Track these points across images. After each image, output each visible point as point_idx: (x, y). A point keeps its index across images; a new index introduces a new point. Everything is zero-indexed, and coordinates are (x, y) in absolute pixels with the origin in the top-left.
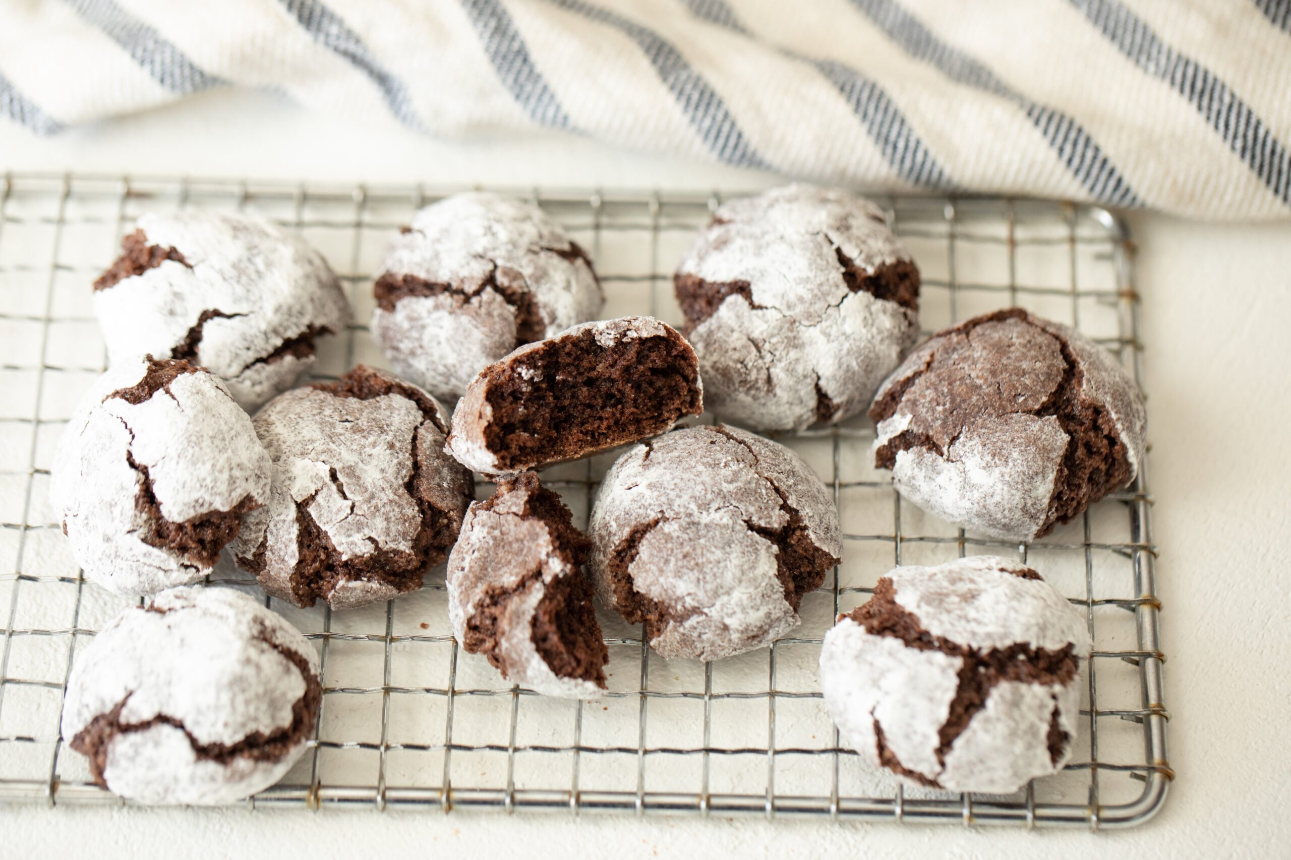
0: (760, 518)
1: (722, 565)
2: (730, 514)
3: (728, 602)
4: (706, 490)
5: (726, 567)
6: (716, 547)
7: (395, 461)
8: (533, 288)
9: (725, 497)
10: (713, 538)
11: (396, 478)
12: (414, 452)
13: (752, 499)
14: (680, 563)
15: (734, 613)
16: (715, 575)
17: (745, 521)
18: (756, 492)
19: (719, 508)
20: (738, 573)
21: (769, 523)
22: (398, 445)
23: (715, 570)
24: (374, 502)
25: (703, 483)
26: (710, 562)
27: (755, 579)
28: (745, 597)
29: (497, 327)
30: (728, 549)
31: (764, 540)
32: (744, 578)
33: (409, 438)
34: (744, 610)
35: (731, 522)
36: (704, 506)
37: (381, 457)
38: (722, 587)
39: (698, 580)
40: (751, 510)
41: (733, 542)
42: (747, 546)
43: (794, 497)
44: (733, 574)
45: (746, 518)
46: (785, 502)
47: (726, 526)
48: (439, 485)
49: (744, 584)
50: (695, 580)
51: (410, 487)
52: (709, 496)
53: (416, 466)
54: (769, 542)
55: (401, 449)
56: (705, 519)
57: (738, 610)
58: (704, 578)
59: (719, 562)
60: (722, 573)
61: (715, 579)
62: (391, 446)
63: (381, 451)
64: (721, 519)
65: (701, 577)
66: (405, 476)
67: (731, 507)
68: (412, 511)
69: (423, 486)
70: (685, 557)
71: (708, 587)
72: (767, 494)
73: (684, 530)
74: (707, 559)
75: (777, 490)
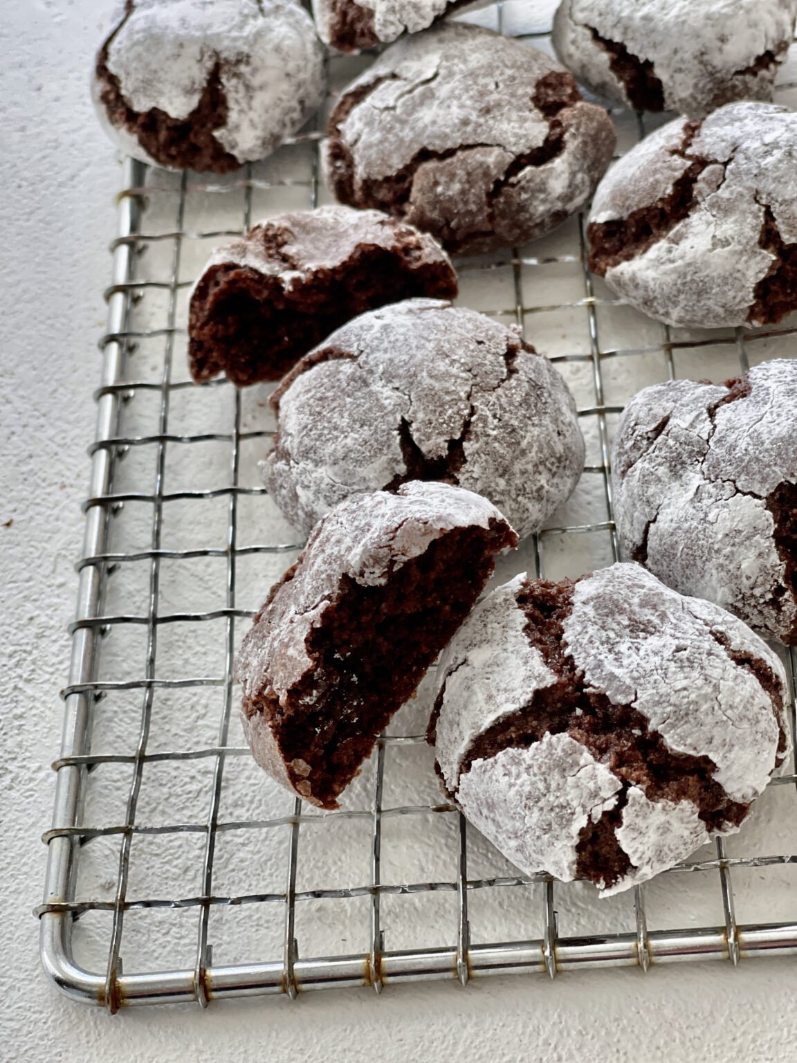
0: (418, 430)
1: (335, 433)
2: (399, 401)
3: (311, 472)
4: (406, 364)
5: (337, 438)
6: (350, 415)
7: (448, 130)
8: (703, 205)
9: (412, 383)
10: (358, 406)
11: (428, 137)
12: (465, 147)
13: (431, 407)
14: (311, 401)
15: (308, 487)
16: (320, 435)
17: (403, 419)
18: (442, 406)
19: (397, 389)
20: (340, 454)
21: (420, 441)
22: (469, 129)
23: (326, 432)
24: (398, 126)
25: (412, 357)
26: (330, 422)
27: (352, 474)
28: (327, 480)
29: (642, 184)
30: (357, 426)
31: (399, 450)
32: (341, 463)
33: (482, 139)
34: (317, 492)
35: (390, 408)
36: (388, 377)
37: (449, 117)
38: (315, 453)
39: (306, 427)
40: (420, 418)
41: (370, 426)
42: (376, 440)
43: (477, 446)
44: (335, 450)
45: (407, 418)
46: (463, 439)
47: (382, 407)
48: (436, 183)
49: (337, 467)
50: (303, 425)
51: (425, 155)
52: (401, 371)
53: (450, 153)
54: (401, 457)
55: (465, 132)
56: (377, 387)
57: (313, 488)
58: (311, 430)
59: (336, 428)
60: (328, 440)
61: (316, 440)
62: (465, 122)
63: (456, 113)
64: (386, 399)
65: (309, 426)
66: (434, 145)
67: (407, 397)
68: (397, 164)
69: (430, 165)
70: (321, 399)
71: (306, 440)
72: (450, 417)
73: (352, 378)
74: (332, 417)
75: (467, 424)
